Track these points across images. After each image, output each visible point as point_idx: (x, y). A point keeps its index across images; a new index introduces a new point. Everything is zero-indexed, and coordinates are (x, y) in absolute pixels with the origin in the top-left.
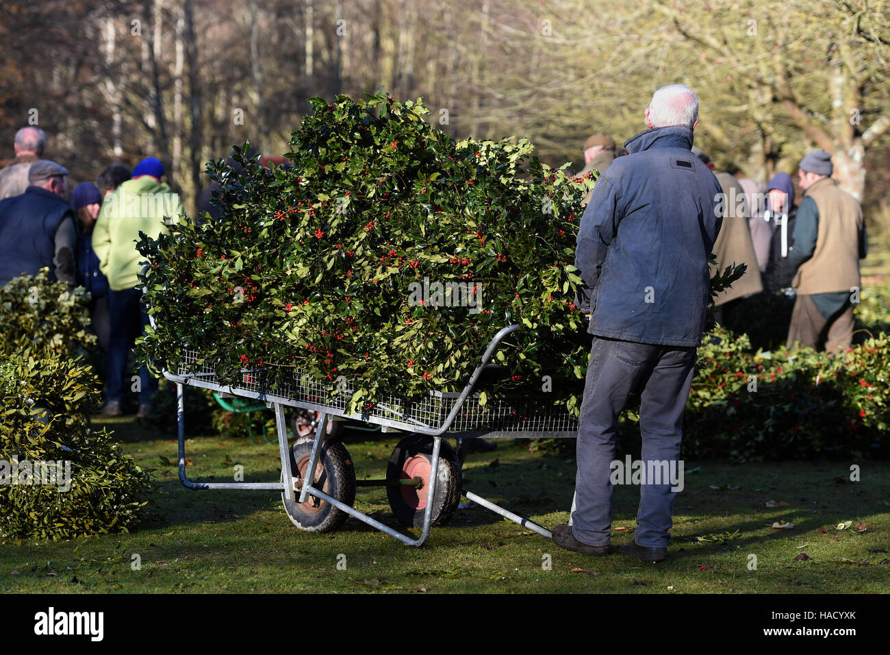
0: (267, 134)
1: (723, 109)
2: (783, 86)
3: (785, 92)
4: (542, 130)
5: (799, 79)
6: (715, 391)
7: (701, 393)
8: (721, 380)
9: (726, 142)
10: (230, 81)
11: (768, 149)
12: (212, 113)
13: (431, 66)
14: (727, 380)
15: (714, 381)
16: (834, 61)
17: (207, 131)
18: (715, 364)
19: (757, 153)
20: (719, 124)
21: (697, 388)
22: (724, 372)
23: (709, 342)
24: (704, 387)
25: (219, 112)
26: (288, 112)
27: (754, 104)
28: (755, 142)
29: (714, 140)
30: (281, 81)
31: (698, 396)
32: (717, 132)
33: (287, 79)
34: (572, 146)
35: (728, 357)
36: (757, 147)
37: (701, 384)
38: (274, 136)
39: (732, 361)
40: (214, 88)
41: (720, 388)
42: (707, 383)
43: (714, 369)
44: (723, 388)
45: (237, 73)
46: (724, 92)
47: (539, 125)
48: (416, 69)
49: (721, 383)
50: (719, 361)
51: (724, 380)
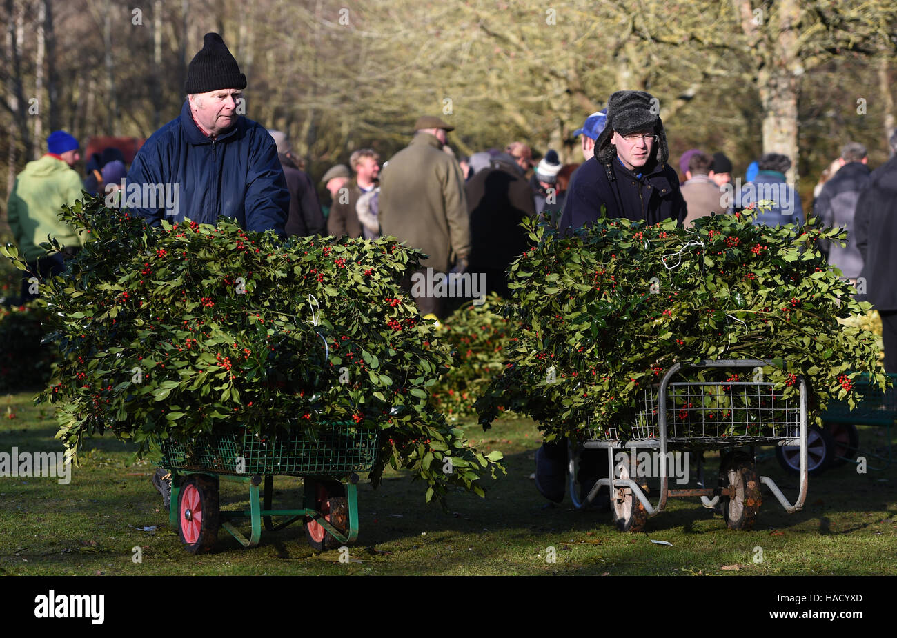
0: (120, 116)
1: (523, 99)
2: (575, 79)
3: (577, 85)
4: (363, 116)
5: (590, 74)
6: (493, 354)
7: (480, 356)
8: (497, 344)
9: (528, 128)
10: (87, 67)
11: (566, 136)
12: (70, 97)
13: (270, 56)
14: (503, 344)
15: (491, 345)
16: (620, 58)
17: (66, 113)
18: (493, 329)
19: (556, 139)
20: (521, 112)
21: (476, 352)
22: (501, 337)
23: (488, 310)
24: (483, 350)
25: (77, 95)
26: (139, 96)
27: (550, 95)
28: (554, 129)
29: (518, 127)
30: (133, 68)
31: (477, 359)
32: (520, 120)
33: (138, 66)
34: (393, 131)
35: (505, 324)
36: (556, 134)
37: (480, 348)
38: (126, 118)
39: (508, 327)
40: (73, 73)
41: (497, 351)
42: (485, 346)
43: (492, 334)
44: (500, 351)
45: (93, 60)
46: (525, 83)
47: (360, 111)
48: (256, 59)
49: (498, 347)
50: (496, 327)
51: (500, 344)
